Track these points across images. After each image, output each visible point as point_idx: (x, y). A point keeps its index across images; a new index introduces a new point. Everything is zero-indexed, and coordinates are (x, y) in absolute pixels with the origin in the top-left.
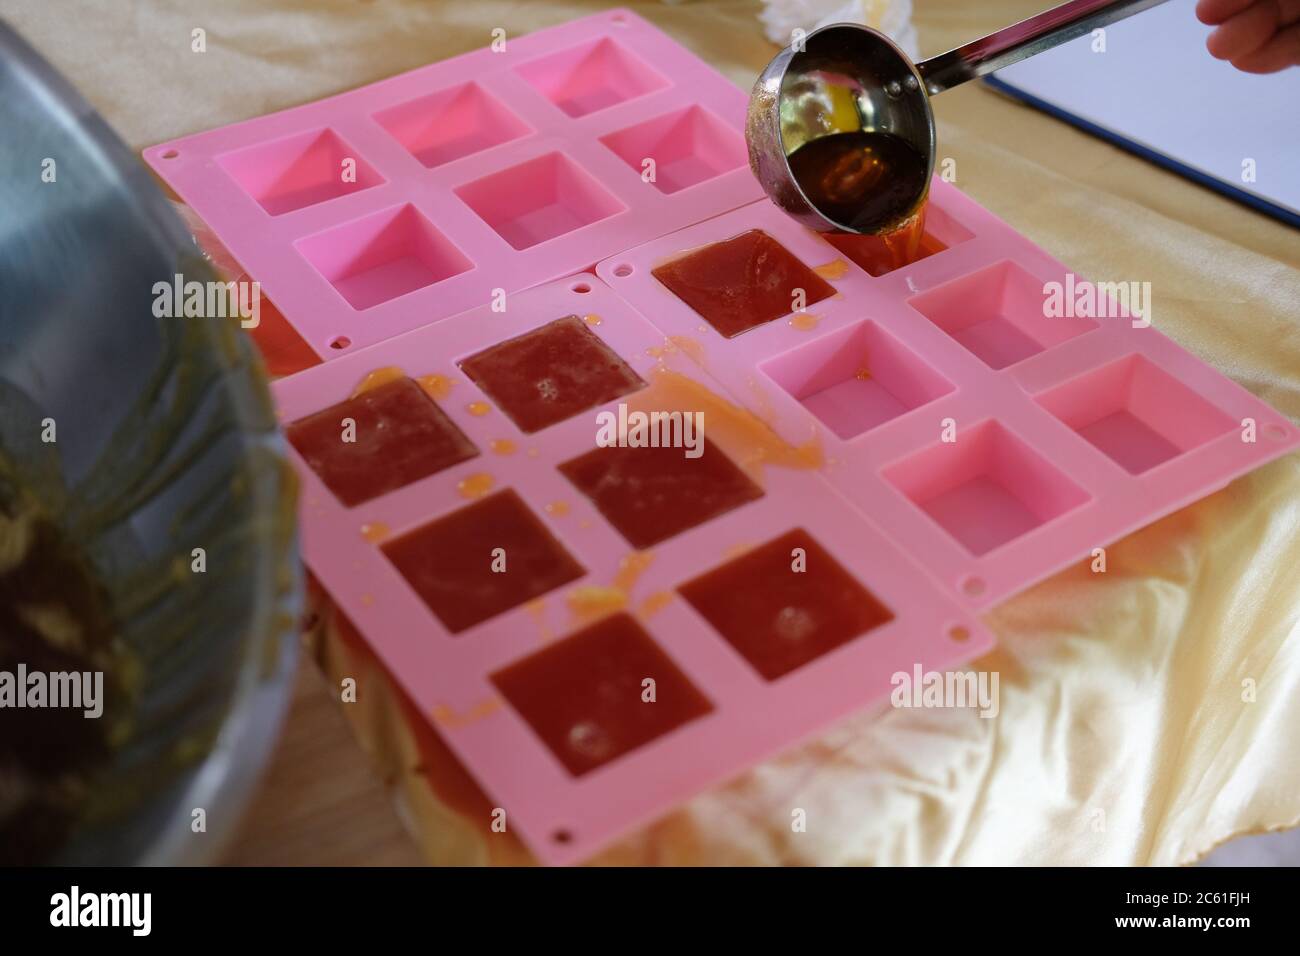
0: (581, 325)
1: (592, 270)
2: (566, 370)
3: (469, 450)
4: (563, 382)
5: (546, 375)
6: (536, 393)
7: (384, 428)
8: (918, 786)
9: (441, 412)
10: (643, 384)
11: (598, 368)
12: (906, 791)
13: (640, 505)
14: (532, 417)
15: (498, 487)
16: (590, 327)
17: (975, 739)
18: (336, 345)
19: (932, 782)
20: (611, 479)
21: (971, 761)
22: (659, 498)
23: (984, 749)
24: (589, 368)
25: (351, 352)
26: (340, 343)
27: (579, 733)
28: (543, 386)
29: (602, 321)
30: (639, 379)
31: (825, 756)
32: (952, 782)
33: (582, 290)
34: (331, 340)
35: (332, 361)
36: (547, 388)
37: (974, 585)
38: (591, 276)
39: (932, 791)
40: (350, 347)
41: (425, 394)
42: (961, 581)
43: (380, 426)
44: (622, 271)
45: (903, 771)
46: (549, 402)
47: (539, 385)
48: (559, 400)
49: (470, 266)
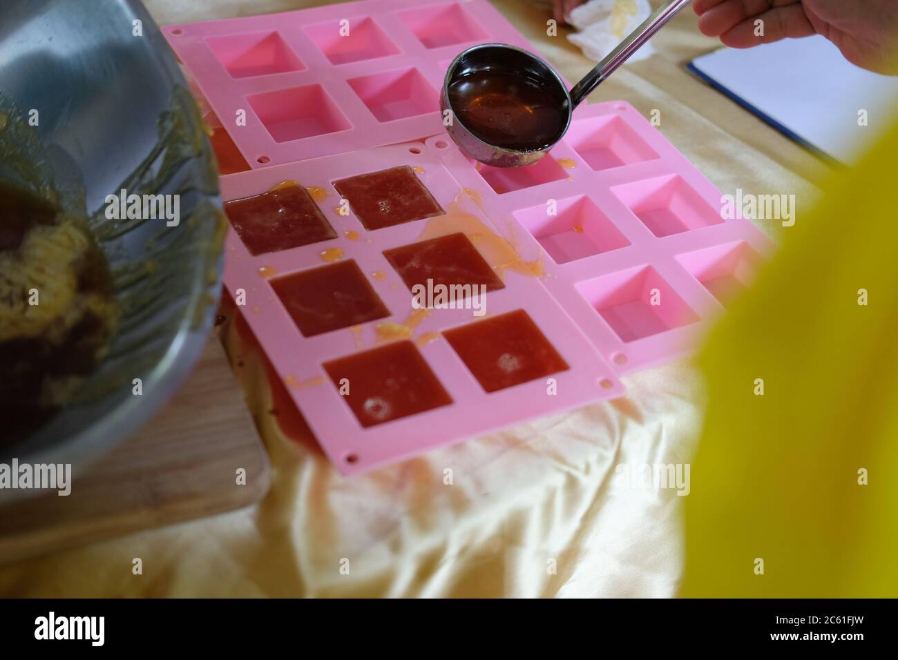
0: (411, 172)
1: (423, 141)
2: (397, 196)
3: (331, 234)
4: (395, 203)
5: (384, 198)
6: (377, 207)
7: (282, 212)
8: (566, 468)
9: (318, 209)
10: (443, 212)
11: (417, 199)
12: (559, 470)
14: (373, 221)
15: (345, 258)
16: (417, 174)
17: (605, 448)
18: (260, 161)
19: (576, 468)
20: (414, 264)
21: (601, 459)
23: (610, 455)
24: (412, 198)
25: (269, 166)
26: (263, 160)
27: (369, 404)
28: (382, 204)
29: (424, 172)
30: (441, 209)
31: (514, 443)
32: (587, 470)
33: (415, 152)
34: (257, 157)
35: (256, 169)
36: (384, 206)
37: (621, 359)
38: (422, 144)
39: (574, 473)
40: (269, 163)
41: (310, 197)
42: (613, 355)
43: (280, 211)
44: (442, 145)
45: (560, 459)
46: (384, 214)
47: (380, 203)
48: (391, 213)
49: (349, 127)
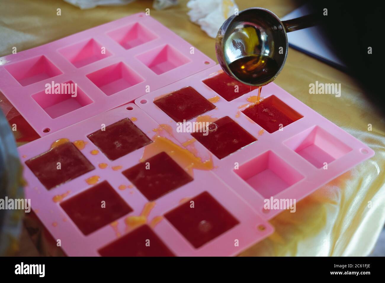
0: (130, 121)
1: (133, 102)
2: (125, 138)
3: (92, 168)
4: (123, 142)
5: (117, 139)
6: (114, 146)
9: (82, 154)
10: (151, 141)
11: (135, 137)
13: (150, 185)
14: (113, 155)
15: (100, 181)
16: (133, 122)
18: (45, 131)
22: (157, 182)
24: (132, 137)
25: (50, 134)
26: (47, 130)
29: (137, 120)
30: (150, 140)
33: (130, 109)
34: (43, 129)
35: (44, 137)
36: (118, 144)
38: (133, 104)
40: (50, 131)
41: (76, 148)
44: (143, 102)
46: (119, 149)
47: (116, 143)
48: (123, 148)
49: (92, 102)
